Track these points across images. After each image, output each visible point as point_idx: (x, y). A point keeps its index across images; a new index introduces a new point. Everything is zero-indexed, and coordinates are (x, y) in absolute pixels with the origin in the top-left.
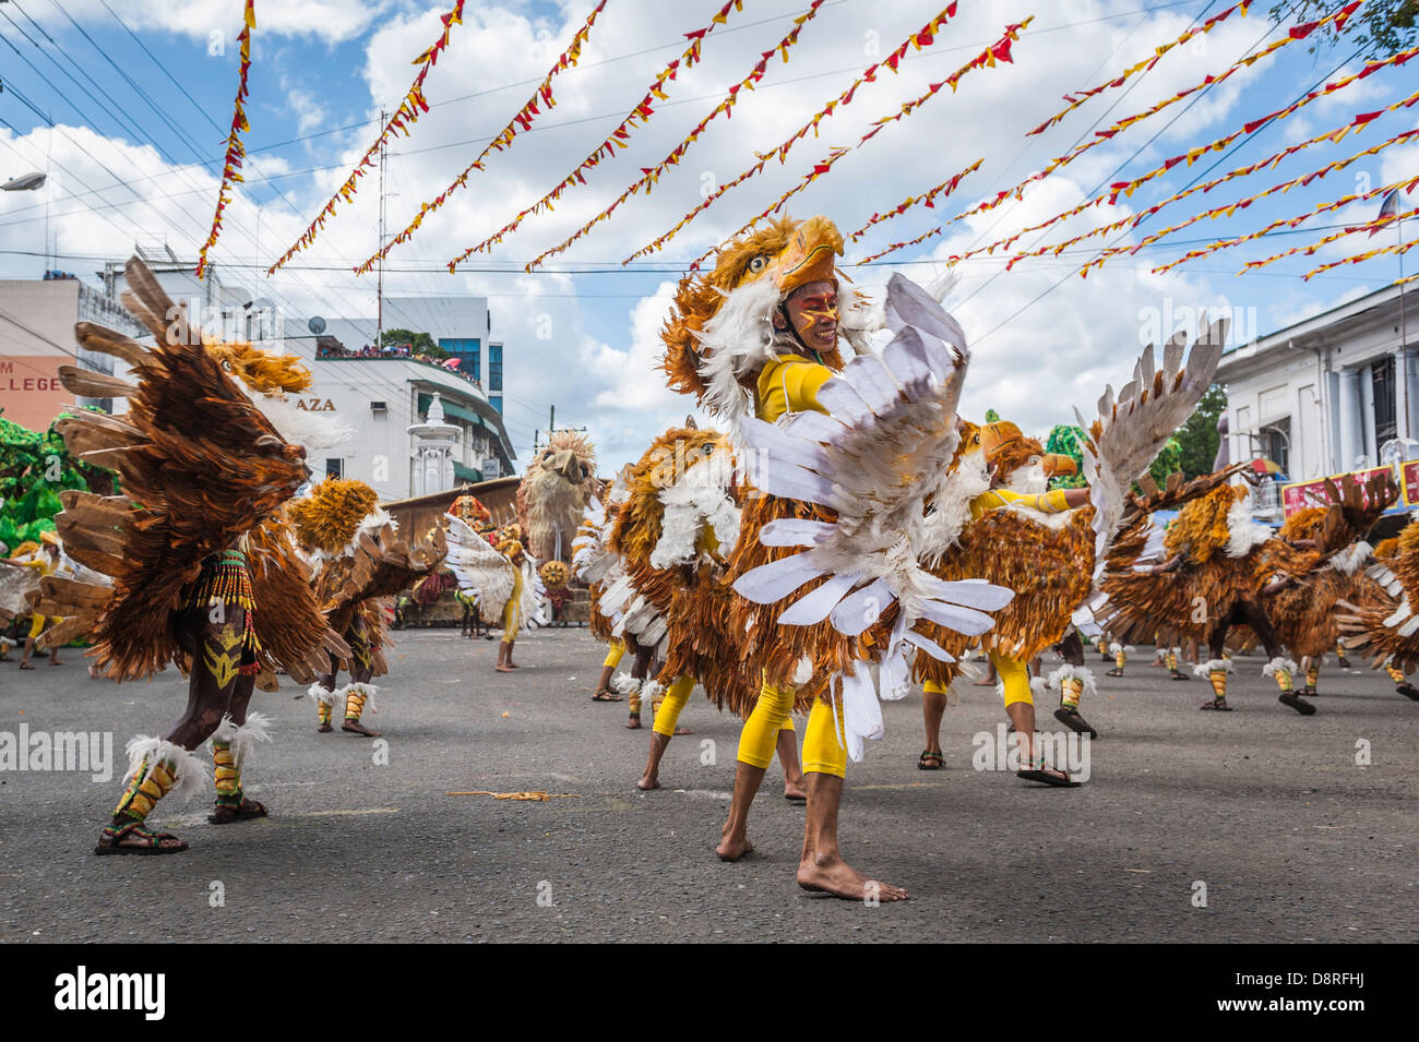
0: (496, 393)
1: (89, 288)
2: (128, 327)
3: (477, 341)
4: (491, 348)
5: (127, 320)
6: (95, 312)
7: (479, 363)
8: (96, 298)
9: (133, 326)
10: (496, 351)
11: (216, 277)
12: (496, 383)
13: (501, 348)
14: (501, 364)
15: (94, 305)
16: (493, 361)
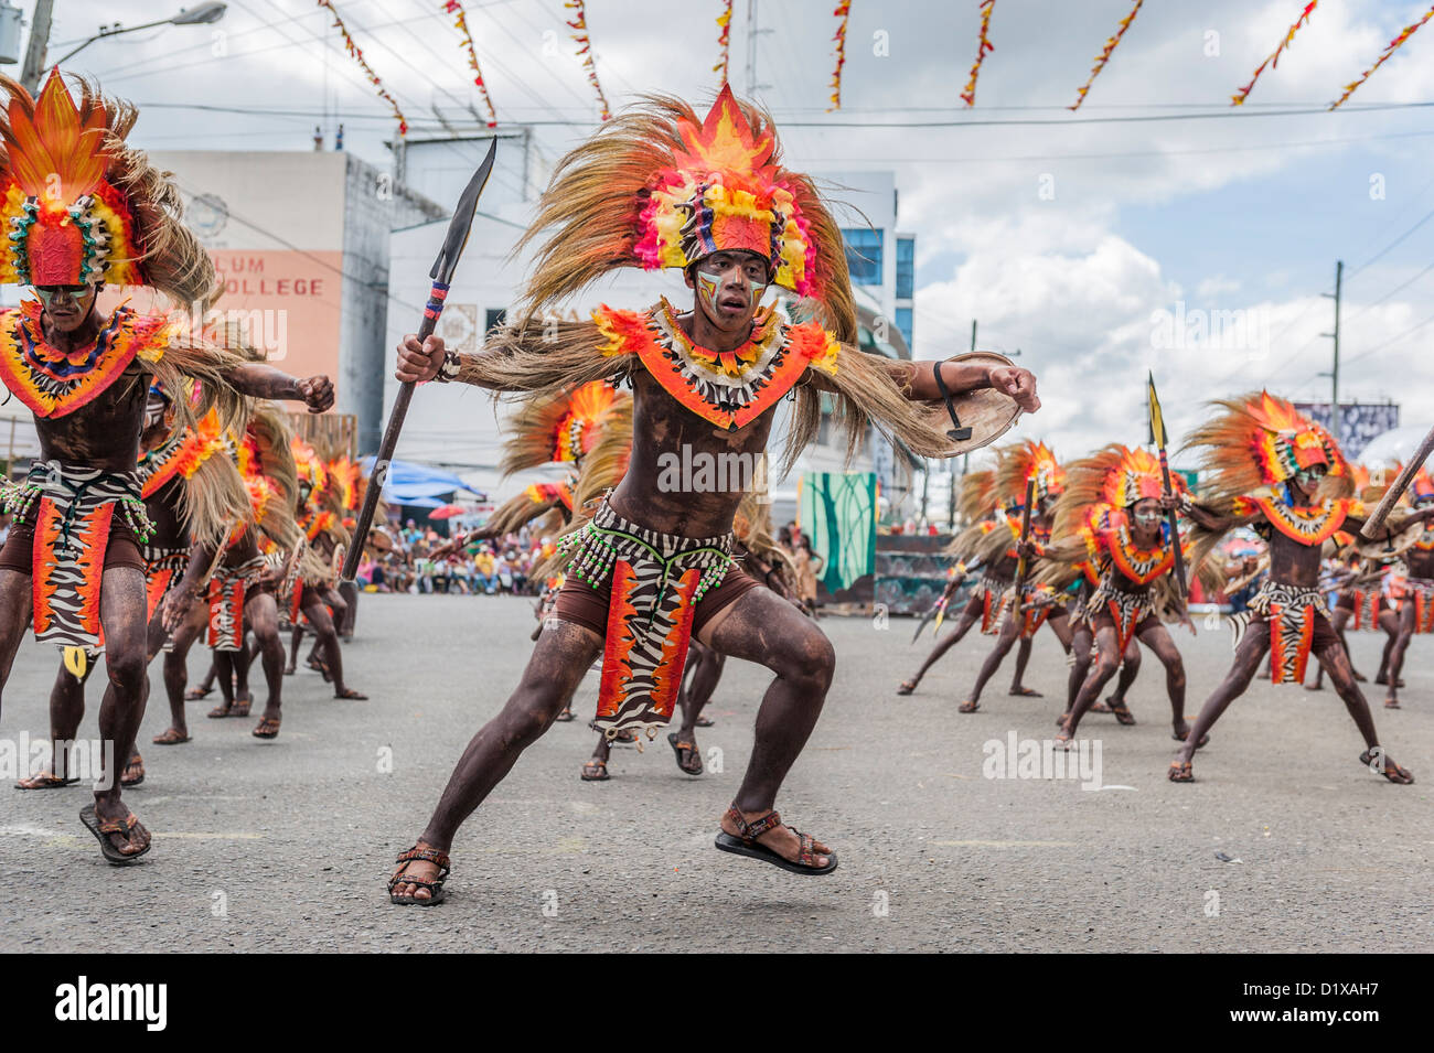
0: (904, 303)
1: (360, 162)
2: (411, 212)
3: (880, 231)
4: (899, 241)
5: (409, 204)
6: (367, 193)
7: (881, 262)
8: (368, 175)
9: (418, 212)
10: (907, 245)
11: (536, 147)
12: (904, 289)
13: (913, 241)
14: (912, 263)
15: (367, 184)
16: (902, 259)
